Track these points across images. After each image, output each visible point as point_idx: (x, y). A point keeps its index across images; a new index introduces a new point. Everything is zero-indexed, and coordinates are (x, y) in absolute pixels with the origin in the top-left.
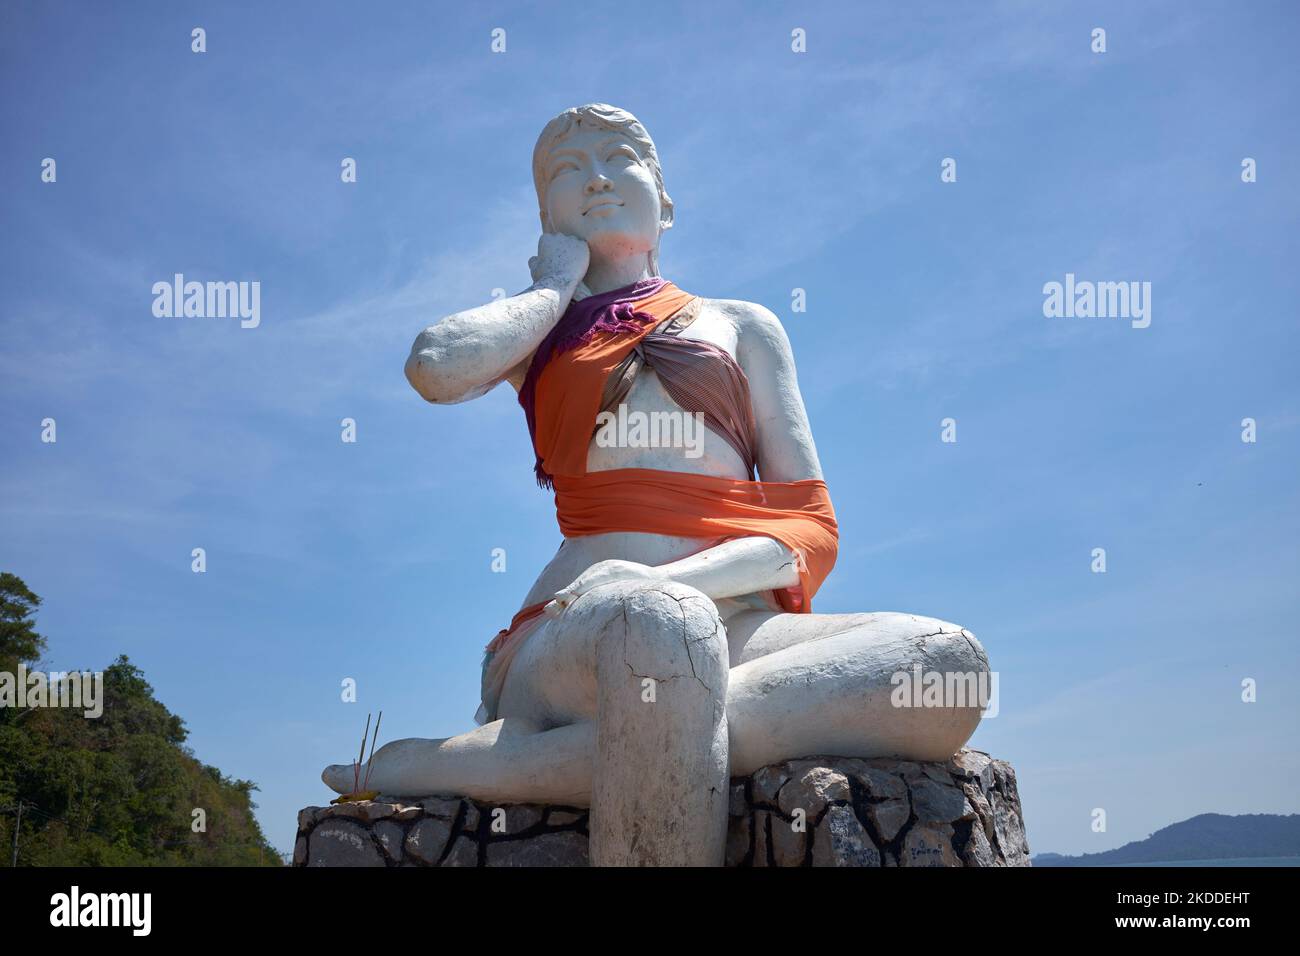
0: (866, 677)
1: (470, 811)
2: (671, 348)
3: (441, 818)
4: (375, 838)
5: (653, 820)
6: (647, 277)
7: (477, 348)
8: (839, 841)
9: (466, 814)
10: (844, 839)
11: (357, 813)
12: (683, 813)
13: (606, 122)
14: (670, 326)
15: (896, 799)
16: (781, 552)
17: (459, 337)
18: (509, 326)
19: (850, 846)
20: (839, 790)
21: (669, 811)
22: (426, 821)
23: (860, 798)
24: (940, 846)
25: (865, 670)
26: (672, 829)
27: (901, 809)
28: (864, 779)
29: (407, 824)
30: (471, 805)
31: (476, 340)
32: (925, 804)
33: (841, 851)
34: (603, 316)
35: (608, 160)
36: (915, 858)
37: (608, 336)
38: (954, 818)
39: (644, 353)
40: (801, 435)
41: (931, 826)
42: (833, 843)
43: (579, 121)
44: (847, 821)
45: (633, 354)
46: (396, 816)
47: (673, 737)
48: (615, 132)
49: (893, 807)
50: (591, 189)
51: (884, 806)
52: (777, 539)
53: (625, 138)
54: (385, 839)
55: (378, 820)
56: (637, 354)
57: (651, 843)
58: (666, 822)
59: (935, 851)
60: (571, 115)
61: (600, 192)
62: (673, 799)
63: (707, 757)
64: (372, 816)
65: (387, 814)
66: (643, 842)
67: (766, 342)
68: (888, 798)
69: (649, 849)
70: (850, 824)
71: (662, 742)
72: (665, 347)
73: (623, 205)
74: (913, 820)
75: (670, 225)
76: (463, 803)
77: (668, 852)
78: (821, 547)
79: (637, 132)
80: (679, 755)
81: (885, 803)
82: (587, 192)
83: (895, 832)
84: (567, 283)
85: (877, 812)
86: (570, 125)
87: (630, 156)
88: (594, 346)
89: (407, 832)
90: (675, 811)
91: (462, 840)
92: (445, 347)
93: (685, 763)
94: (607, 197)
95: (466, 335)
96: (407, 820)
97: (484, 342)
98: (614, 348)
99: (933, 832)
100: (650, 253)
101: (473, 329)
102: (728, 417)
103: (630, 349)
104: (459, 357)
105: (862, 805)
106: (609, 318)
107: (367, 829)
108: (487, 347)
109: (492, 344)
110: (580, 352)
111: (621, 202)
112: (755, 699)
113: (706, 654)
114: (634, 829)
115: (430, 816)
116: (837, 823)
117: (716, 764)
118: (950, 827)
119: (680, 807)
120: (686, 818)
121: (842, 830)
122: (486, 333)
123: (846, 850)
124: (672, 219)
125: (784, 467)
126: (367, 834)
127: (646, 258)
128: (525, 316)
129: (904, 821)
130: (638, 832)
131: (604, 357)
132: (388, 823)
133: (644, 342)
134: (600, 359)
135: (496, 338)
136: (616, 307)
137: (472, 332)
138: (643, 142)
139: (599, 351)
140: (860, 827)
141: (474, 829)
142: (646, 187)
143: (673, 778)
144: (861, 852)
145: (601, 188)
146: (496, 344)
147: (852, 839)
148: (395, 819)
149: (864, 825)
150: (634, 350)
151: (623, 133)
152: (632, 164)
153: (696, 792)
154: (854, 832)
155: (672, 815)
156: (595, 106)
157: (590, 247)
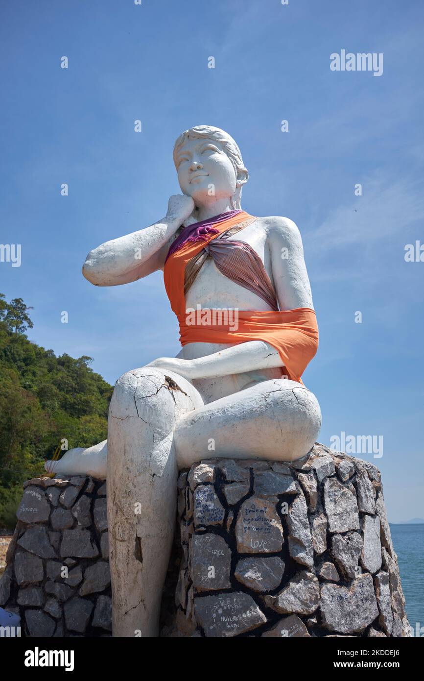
0: (236, 415)
1: (89, 483)
2: (222, 246)
3: (75, 486)
4: (46, 495)
5: (120, 490)
6: (228, 210)
7: (113, 257)
8: (200, 503)
9: (88, 484)
10: (203, 503)
11: (40, 483)
12: (135, 487)
13: (200, 134)
14: (225, 234)
15: (241, 482)
16: (267, 348)
17: (104, 253)
18: (133, 244)
19: (206, 506)
20: (206, 476)
21: (127, 485)
22: (71, 487)
23: (219, 481)
24: (265, 508)
25: (236, 411)
26: (129, 494)
27: (244, 487)
28: (224, 470)
29: (61, 488)
30: (91, 480)
31: (112, 254)
32: (262, 485)
33: (200, 509)
34: (194, 233)
35: (202, 154)
36: (246, 514)
37: (192, 243)
38: (278, 493)
39: (209, 250)
40: (297, 284)
41: (262, 497)
42: (196, 505)
43: (189, 136)
44: (207, 493)
45: (203, 251)
46: (57, 485)
47: (128, 448)
48: (205, 139)
49: (238, 486)
50: (192, 170)
51: (232, 486)
52: (265, 342)
53: (211, 141)
54: (51, 495)
55: (49, 486)
56: (205, 251)
57: (120, 501)
58: (126, 491)
59: (262, 511)
60: (185, 134)
61: (196, 171)
62: (128, 479)
63: (148, 458)
64: (46, 484)
65: (53, 484)
66: (117, 501)
67: (282, 237)
68: (235, 481)
69: (119, 504)
70: (209, 495)
71: (123, 450)
72: (218, 246)
73: (208, 175)
74: (251, 493)
75: (246, 181)
76: (87, 479)
77: (127, 506)
78: (299, 344)
79: (218, 136)
80: (130, 457)
81: (233, 483)
82: (190, 172)
83: (237, 500)
84: (174, 219)
85: (226, 489)
86: (184, 139)
87: (214, 150)
88: (184, 250)
89: (62, 492)
90: (131, 486)
91: (84, 497)
92: (96, 258)
93: (134, 460)
94: (199, 172)
95: (108, 251)
96: (63, 487)
97: (117, 254)
98: (194, 249)
99: (262, 500)
100: (231, 198)
101: (112, 248)
102: (252, 280)
103: (202, 248)
104: (103, 263)
105: (221, 485)
106: (196, 234)
107: (44, 491)
108: (118, 256)
109: (121, 254)
110: (177, 253)
111: (207, 174)
112: (186, 428)
113: (146, 405)
114: (114, 494)
115: (72, 485)
116: (201, 494)
117: (156, 462)
118: (276, 498)
119: (133, 484)
120: (137, 490)
121: (203, 498)
122: (119, 249)
123: (203, 508)
124: (247, 178)
125: (287, 303)
126: (43, 493)
127: (229, 201)
128: (143, 238)
129: (245, 494)
130: (115, 495)
131: (187, 254)
132: (54, 488)
133: (209, 245)
134: (183, 256)
135: (124, 251)
136: (201, 228)
137: (111, 250)
138: (221, 142)
139: (187, 250)
140: (215, 496)
141: (90, 492)
142: (221, 164)
143: (128, 468)
144: (212, 510)
145: (196, 169)
146: (124, 254)
147: (208, 503)
148: (56, 486)
149: (218, 496)
150: (204, 249)
151: (210, 139)
152: (214, 153)
153: (142, 476)
154: (210, 498)
155: (129, 488)
156: (197, 127)
157: (194, 199)
